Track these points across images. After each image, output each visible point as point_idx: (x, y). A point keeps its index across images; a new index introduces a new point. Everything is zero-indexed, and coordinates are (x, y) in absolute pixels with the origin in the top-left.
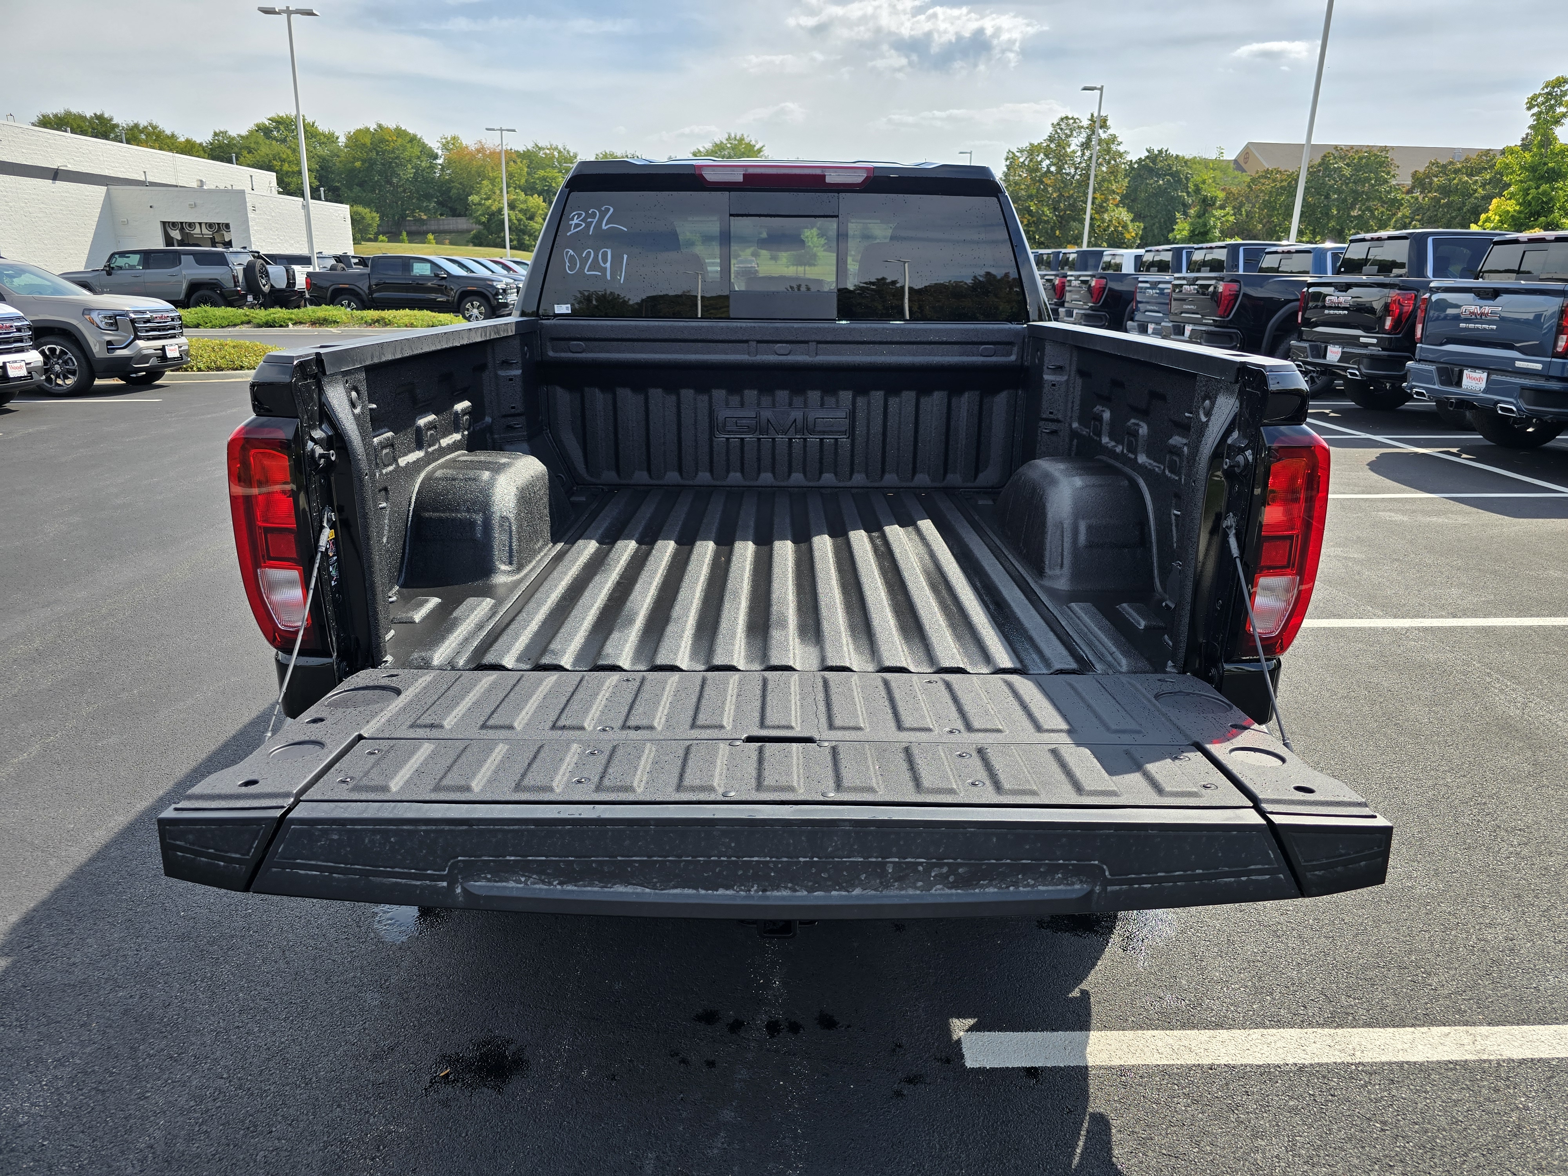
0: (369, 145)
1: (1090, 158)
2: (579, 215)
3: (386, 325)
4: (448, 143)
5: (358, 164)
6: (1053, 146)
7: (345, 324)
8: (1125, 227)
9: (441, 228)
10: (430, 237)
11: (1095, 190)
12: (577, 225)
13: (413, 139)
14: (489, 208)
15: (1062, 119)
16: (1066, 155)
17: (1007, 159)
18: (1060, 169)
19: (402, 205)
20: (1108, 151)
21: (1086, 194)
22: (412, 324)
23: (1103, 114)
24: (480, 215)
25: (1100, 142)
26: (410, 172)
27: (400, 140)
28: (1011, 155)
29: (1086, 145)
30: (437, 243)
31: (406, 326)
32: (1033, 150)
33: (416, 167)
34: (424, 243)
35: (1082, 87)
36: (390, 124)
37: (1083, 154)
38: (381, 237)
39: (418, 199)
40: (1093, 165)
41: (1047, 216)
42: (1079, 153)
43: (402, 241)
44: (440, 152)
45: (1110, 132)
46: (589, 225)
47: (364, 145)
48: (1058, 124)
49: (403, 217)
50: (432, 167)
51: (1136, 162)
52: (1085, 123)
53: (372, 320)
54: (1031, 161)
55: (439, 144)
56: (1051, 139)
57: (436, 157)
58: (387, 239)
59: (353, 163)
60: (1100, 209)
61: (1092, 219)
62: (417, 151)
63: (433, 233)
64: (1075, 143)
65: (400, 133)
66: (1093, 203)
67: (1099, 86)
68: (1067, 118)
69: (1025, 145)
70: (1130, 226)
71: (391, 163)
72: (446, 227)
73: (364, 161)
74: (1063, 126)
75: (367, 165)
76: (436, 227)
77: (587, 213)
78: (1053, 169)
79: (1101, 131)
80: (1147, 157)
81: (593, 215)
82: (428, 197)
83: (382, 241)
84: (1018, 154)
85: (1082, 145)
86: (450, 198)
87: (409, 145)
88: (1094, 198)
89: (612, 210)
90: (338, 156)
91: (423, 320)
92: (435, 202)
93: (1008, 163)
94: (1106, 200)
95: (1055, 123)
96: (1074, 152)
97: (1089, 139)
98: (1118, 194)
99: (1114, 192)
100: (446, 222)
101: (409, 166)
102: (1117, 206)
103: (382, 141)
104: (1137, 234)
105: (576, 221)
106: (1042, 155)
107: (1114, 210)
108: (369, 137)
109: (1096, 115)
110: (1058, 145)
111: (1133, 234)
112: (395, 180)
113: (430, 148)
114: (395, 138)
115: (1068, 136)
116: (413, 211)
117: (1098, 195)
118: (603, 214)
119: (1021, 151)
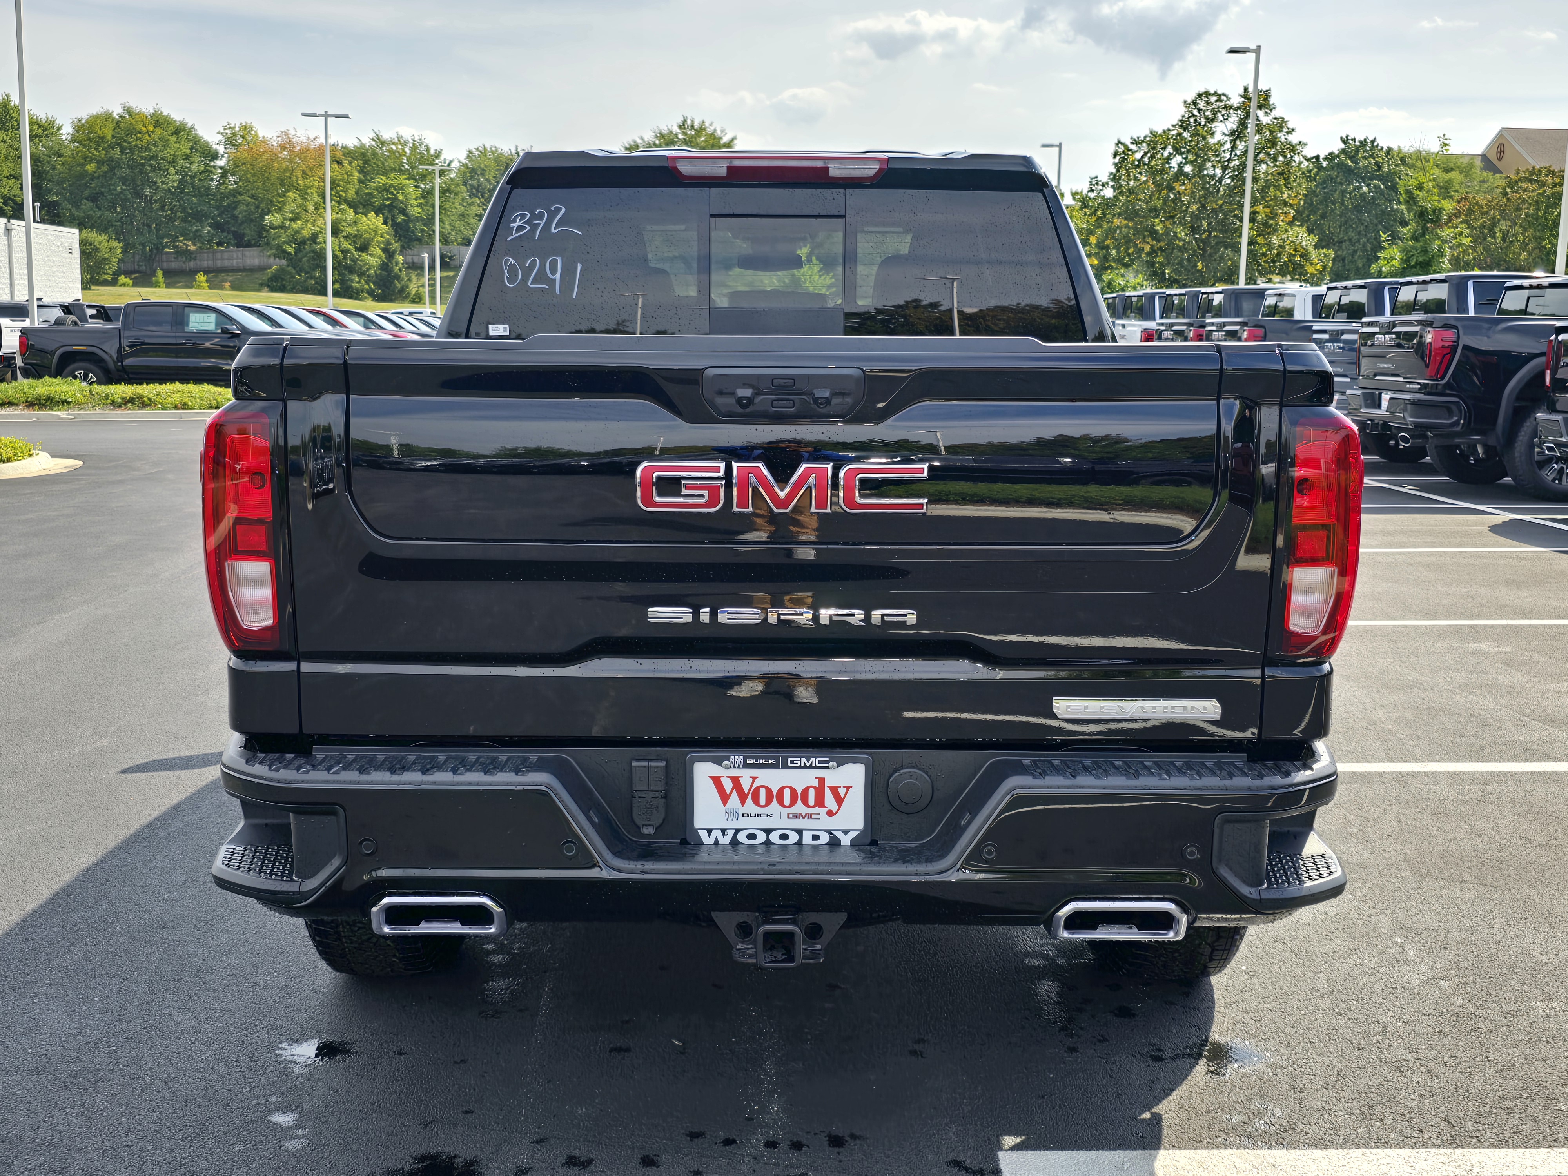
0: (109, 137)
1: (1245, 153)
2: (523, 216)
3: (144, 405)
4: (234, 135)
5: (91, 167)
6: (1186, 135)
7: (79, 405)
8: (1305, 255)
9: (219, 264)
10: (201, 278)
11: (1254, 202)
12: (520, 228)
13: (179, 130)
14: (297, 232)
15: (1200, 96)
16: (1207, 148)
17: (1115, 155)
18: (1200, 168)
19: (158, 230)
20: (1273, 143)
21: (1241, 207)
22: (185, 404)
23: (1262, 86)
24: (285, 242)
25: (1259, 129)
26: (173, 178)
27: (159, 131)
28: (1121, 148)
29: (1238, 134)
30: (210, 288)
31: (176, 407)
32: (1154, 142)
33: (182, 172)
34: (191, 287)
35: (1228, 48)
36: (145, 106)
37: (1234, 148)
38: (122, 279)
39: (184, 220)
40: (1250, 163)
41: (1180, 239)
42: (1228, 146)
43: (156, 285)
44: (221, 149)
45: (1275, 113)
46: (534, 228)
47: (103, 138)
48: (1194, 103)
49: (158, 248)
50: (207, 172)
51: (1326, 159)
52: (1236, 100)
53: (123, 399)
54: (1152, 157)
55: (220, 137)
56: (1183, 124)
57: (215, 156)
58: (131, 282)
59: (84, 165)
60: (1265, 229)
61: (1250, 243)
62: (185, 147)
63: (206, 272)
64: (1222, 129)
65: (159, 121)
66: (1252, 220)
67: (1253, 46)
68: (1207, 94)
69: (1142, 132)
70: (1314, 254)
71: (143, 165)
72: (227, 263)
73: (100, 163)
74: (1202, 104)
75: (105, 168)
76: (210, 263)
77: (532, 213)
78: (1188, 169)
79: (1260, 113)
80: (1343, 151)
81: (540, 217)
82: (199, 217)
83: (124, 285)
84: (1133, 147)
85: (1232, 133)
86: (235, 218)
87: (173, 139)
88: (1254, 213)
89: (563, 210)
90: (60, 156)
91: (201, 399)
92: (211, 225)
93: (1117, 160)
94: (1274, 216)
95: (1189, 101)
96: (1220, 144)
97: (1243, 124)
98: (1291, 206)
99: (1285, 204)
100: (226, 255)
101: (172, 170)
102: (1291, 223)
103: (131, 131)
104: (1324, 267)
105: (518, 223)
106: (1170, 149)
107: (1286, 231)
108: (111, 126)
109: (1251, 89)
110: (1196, 134)
111: (1318, 267)
112: (148, 191)
113: (207, 143)
114: (151, 128)
115: (1210, 121)
116: (175, 239)
117: (1260, 208)
118: (552, 215)
119: (1136, 142)
